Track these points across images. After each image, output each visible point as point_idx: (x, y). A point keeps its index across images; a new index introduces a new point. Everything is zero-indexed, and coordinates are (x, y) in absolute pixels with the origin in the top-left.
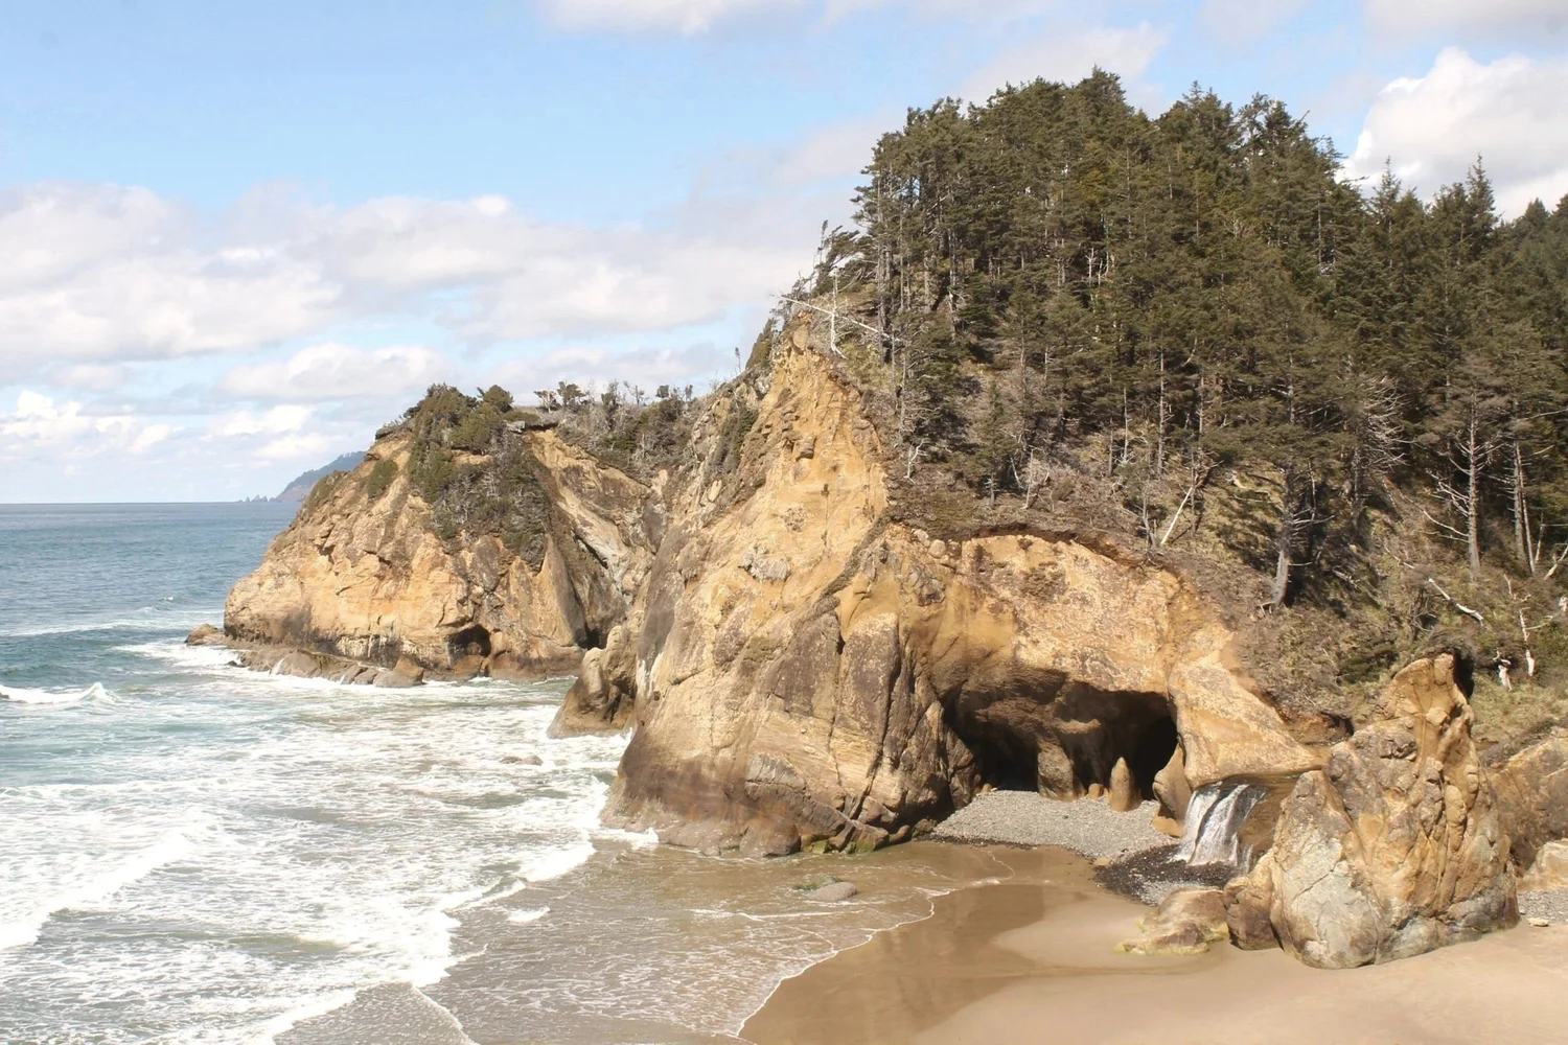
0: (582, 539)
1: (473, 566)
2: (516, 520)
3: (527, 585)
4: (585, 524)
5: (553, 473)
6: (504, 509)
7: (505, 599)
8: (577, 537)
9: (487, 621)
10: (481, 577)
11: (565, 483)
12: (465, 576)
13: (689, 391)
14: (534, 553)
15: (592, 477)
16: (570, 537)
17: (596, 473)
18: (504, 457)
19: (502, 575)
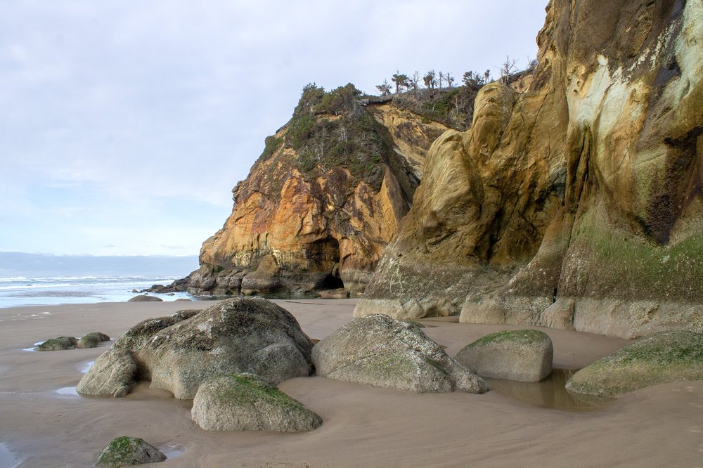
0: (413, 174)
1: (326, 189)
2: (361, 156)
3: (369, 203)
4: (415, 163)
5: (390, 131)
6: (351, 149)
7: (351, 214)
8: (408, 173)
9: (337, 231)
10: (332, 197)
11: (399, 136)
12: (320, 198)
13: (487, 74)
14: (374, 178)
15: (419, 130)
16: (403, 172)
17: (421, 127)
18: (353, 116)
19: (349, 195)
